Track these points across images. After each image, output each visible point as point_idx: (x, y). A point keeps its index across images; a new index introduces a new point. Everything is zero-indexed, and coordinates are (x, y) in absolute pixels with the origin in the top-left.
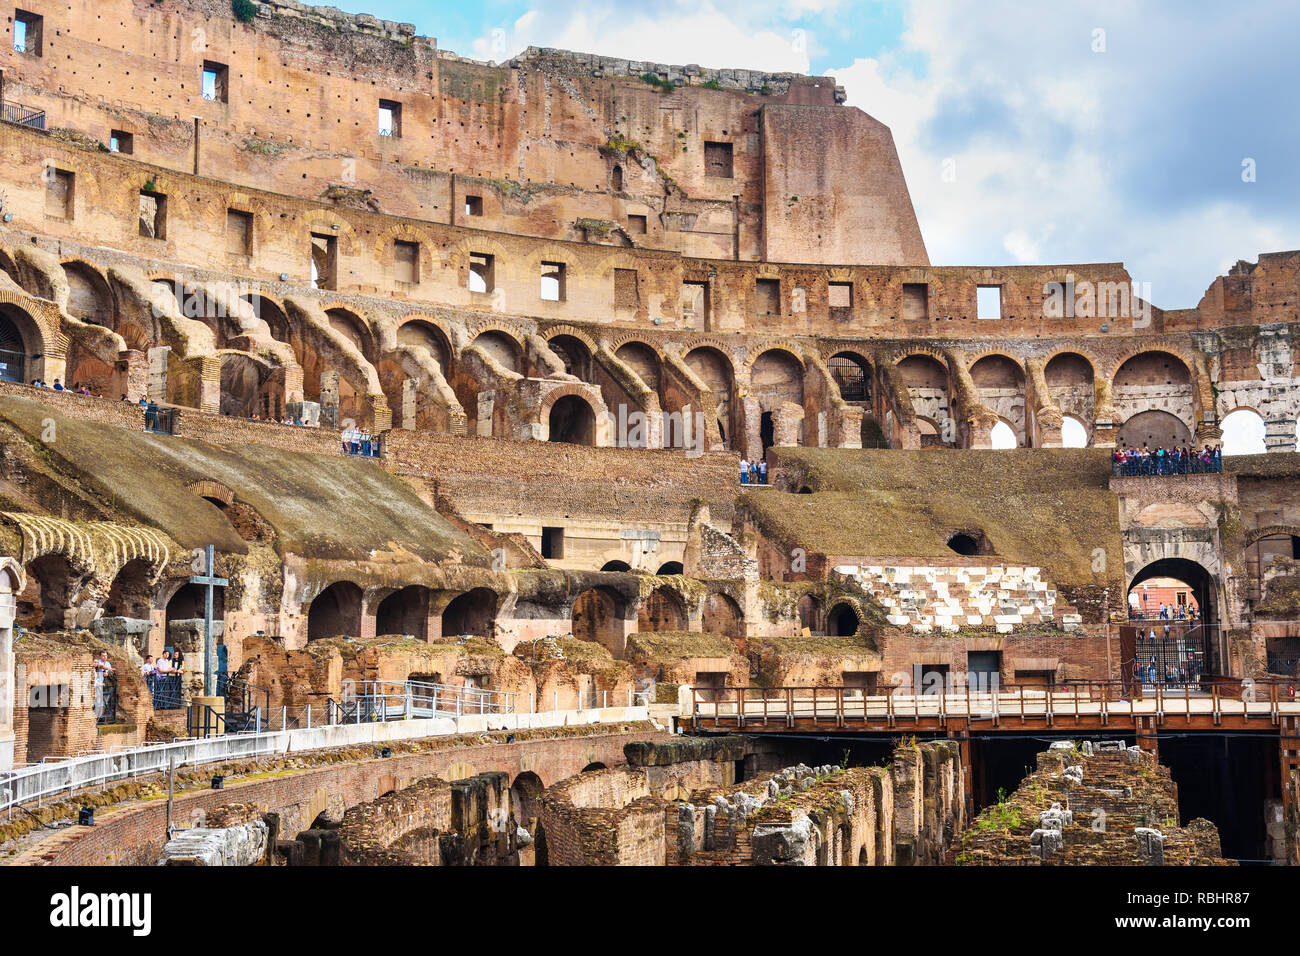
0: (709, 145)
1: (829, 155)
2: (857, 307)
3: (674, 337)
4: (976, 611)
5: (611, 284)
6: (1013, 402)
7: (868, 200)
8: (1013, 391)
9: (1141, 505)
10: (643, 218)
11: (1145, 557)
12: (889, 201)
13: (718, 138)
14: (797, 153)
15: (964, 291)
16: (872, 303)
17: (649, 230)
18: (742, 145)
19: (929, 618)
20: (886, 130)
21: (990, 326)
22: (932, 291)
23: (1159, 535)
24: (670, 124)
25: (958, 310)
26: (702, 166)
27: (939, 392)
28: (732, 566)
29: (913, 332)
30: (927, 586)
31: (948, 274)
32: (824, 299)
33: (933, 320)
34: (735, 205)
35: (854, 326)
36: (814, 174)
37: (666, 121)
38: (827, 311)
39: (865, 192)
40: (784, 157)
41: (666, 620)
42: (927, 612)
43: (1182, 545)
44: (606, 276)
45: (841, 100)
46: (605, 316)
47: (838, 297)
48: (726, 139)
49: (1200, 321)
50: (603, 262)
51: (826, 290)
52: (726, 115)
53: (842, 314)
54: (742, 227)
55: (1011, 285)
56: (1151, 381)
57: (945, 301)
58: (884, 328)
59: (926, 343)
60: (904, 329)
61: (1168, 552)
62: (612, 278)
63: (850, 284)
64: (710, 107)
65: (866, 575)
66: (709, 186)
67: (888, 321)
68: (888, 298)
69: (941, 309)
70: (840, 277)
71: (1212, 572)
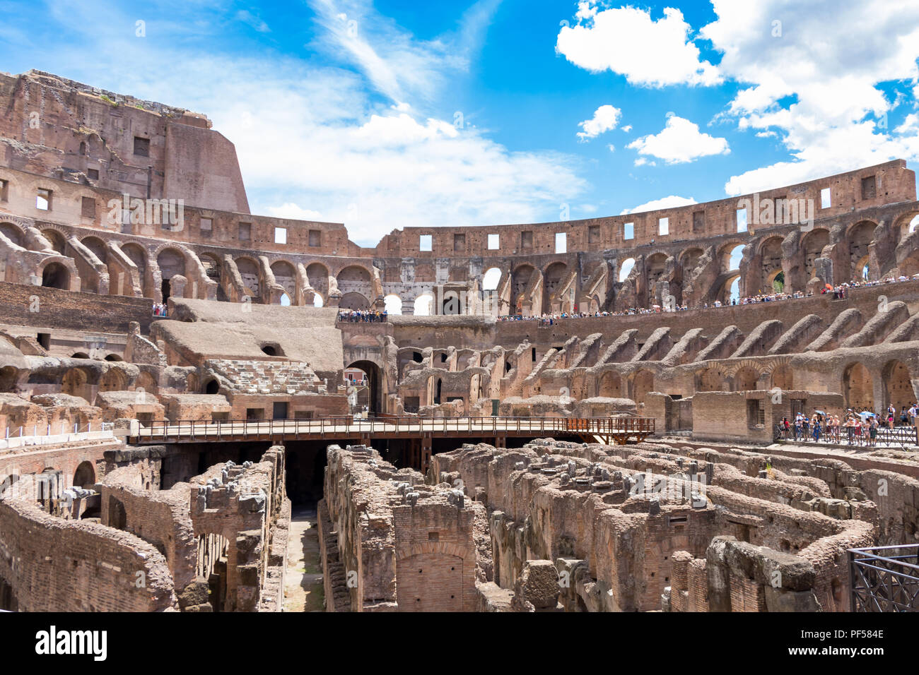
0: (137, 139)
1: (202, 153)
2: (215, 231)
3: (114, 237)
4: (278, 383)
5: (80, 204)
6: (289, 284)
7: (222, 178)
8: (290, 278)
9: (352, 336)
10: (97, 171)
11: (351, 358)
12: (232, 180)
13: (142, 135)
14: (185, 150)
15: (269, 229)
16: (223, 229)
17: (100, 177)
18: (155, 141)
19: (256, 386)
20: (232, 145)
21: (280, 246)
22: (253, 228)
23: (359, 350)
24: (116, 124)
25: (266, 237)
26: (133, 149)
27: (254, 276)
28: (152, 357)
29: (243, 245)
30: (254, 370)
31: (261, 220)
32: (198, 225)
33: (253, 241)
34: (150, 171)
35: (213, 240)
36: (193, 162)
37: (113, 122)
38: (199, 231)
39: (220, 174)
40: (178, 151)
41: (114, 385)
42: (255, 383)
43: (368, 354)
44: (77, 200)
45: (209, 127)
46: (76, 221)
47: (206, 225)
48: (146, 137)
49: (377, 254)
50: (75, 192)
51: (199, 220)
52: (147, 124)
53: (206, 234)
54: (153, 183)
55: (292, 229)
56: (354, 279)
57: (259, 233)
58: (228, 242)
59: (250, 252)
60: (238, 244)
61: (361, 358)
62: (81, 202)
63: (212, 219)
64: (138, 119)
65: (223, 364)
66: (136, 159)
67: (231, 239)
68: (231, 228)
69: (258, 236)
70: (207, 215)
71: (380, 367)
